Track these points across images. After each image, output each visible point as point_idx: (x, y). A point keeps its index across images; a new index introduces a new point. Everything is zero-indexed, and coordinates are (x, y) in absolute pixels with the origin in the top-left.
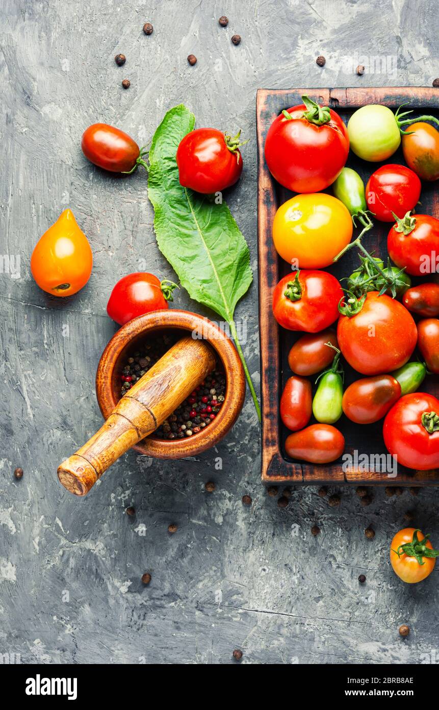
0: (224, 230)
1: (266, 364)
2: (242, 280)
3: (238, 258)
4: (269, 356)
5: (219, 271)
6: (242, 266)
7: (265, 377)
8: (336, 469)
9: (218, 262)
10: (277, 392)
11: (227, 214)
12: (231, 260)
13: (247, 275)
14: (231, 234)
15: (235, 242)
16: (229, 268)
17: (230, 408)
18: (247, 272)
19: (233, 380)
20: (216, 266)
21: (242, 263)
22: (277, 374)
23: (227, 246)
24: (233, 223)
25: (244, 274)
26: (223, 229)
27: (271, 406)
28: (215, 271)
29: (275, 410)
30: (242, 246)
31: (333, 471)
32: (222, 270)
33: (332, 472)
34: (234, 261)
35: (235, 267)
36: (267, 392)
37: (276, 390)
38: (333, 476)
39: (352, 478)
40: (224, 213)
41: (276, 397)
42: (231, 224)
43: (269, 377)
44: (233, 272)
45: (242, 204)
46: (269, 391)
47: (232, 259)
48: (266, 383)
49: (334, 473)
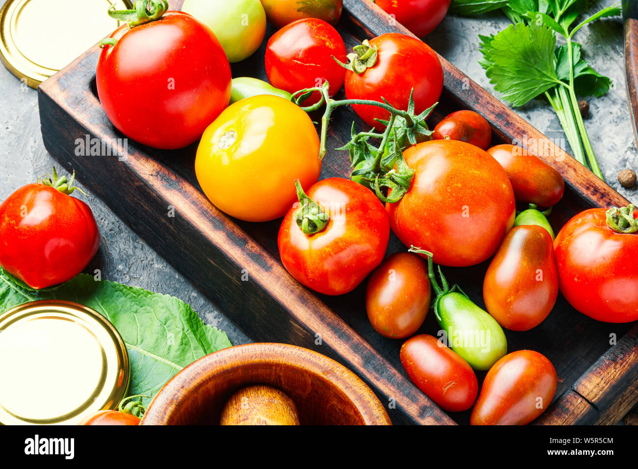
0: (136, 312)
1: (356, 359)
2: (212, 347)
3: (185, 323)
4: (351, 347)
5: (174, 358)
6: (197, 328)
7: (371, 374)
8: (568, 401)
9: (163, 350)
10: (404, 378)
11: (121, 291)
12: (178, 332)
13: (213, 337)
14: (149, 308)
15: (163, 310)
16: (184, 344)
17: (378, 417)
18: (210, 332)
19: (344, 382)
20: (166, 356)
21: (195, 326)
22: (381, 359)
23: (156, 325)
24: (138, 293)
25: (209, 339)
26: (133, 312)
27: (414, 400)
28: (169, 363)
29: (423, 400)
30: (176, 306)
31: (567, 407)
32: (179, 352)
33: (568, 409)
34: (183, 329)
35: (191, 335)
36: (392, 388)
37: (399, 377)
38: (573, 413)
39: (596, 395)
40: (117, 293)
41: (407, 384)
42: (136, 297)
43: (377, 371)
44: (194, 343)
45: (129, 268)
46: (393, 385)
47: (178, 330)
48: (378, 380)
49: (572, 408)
